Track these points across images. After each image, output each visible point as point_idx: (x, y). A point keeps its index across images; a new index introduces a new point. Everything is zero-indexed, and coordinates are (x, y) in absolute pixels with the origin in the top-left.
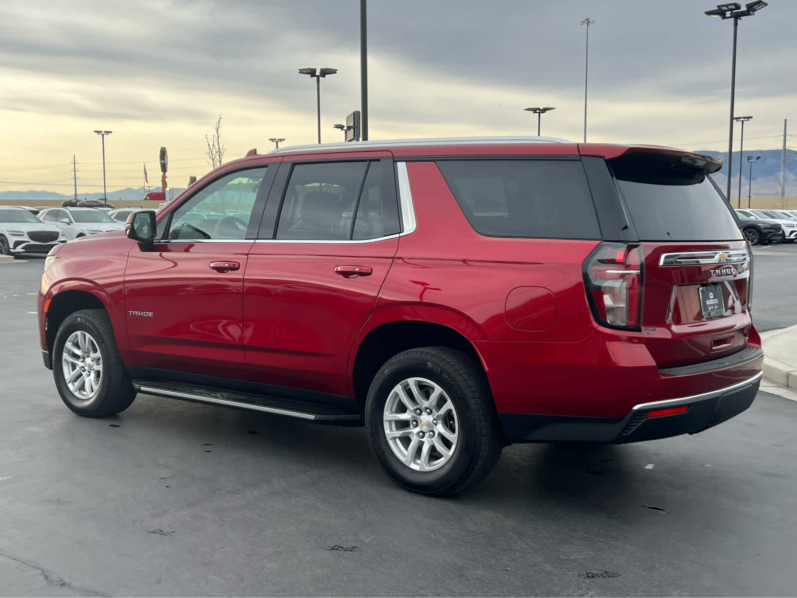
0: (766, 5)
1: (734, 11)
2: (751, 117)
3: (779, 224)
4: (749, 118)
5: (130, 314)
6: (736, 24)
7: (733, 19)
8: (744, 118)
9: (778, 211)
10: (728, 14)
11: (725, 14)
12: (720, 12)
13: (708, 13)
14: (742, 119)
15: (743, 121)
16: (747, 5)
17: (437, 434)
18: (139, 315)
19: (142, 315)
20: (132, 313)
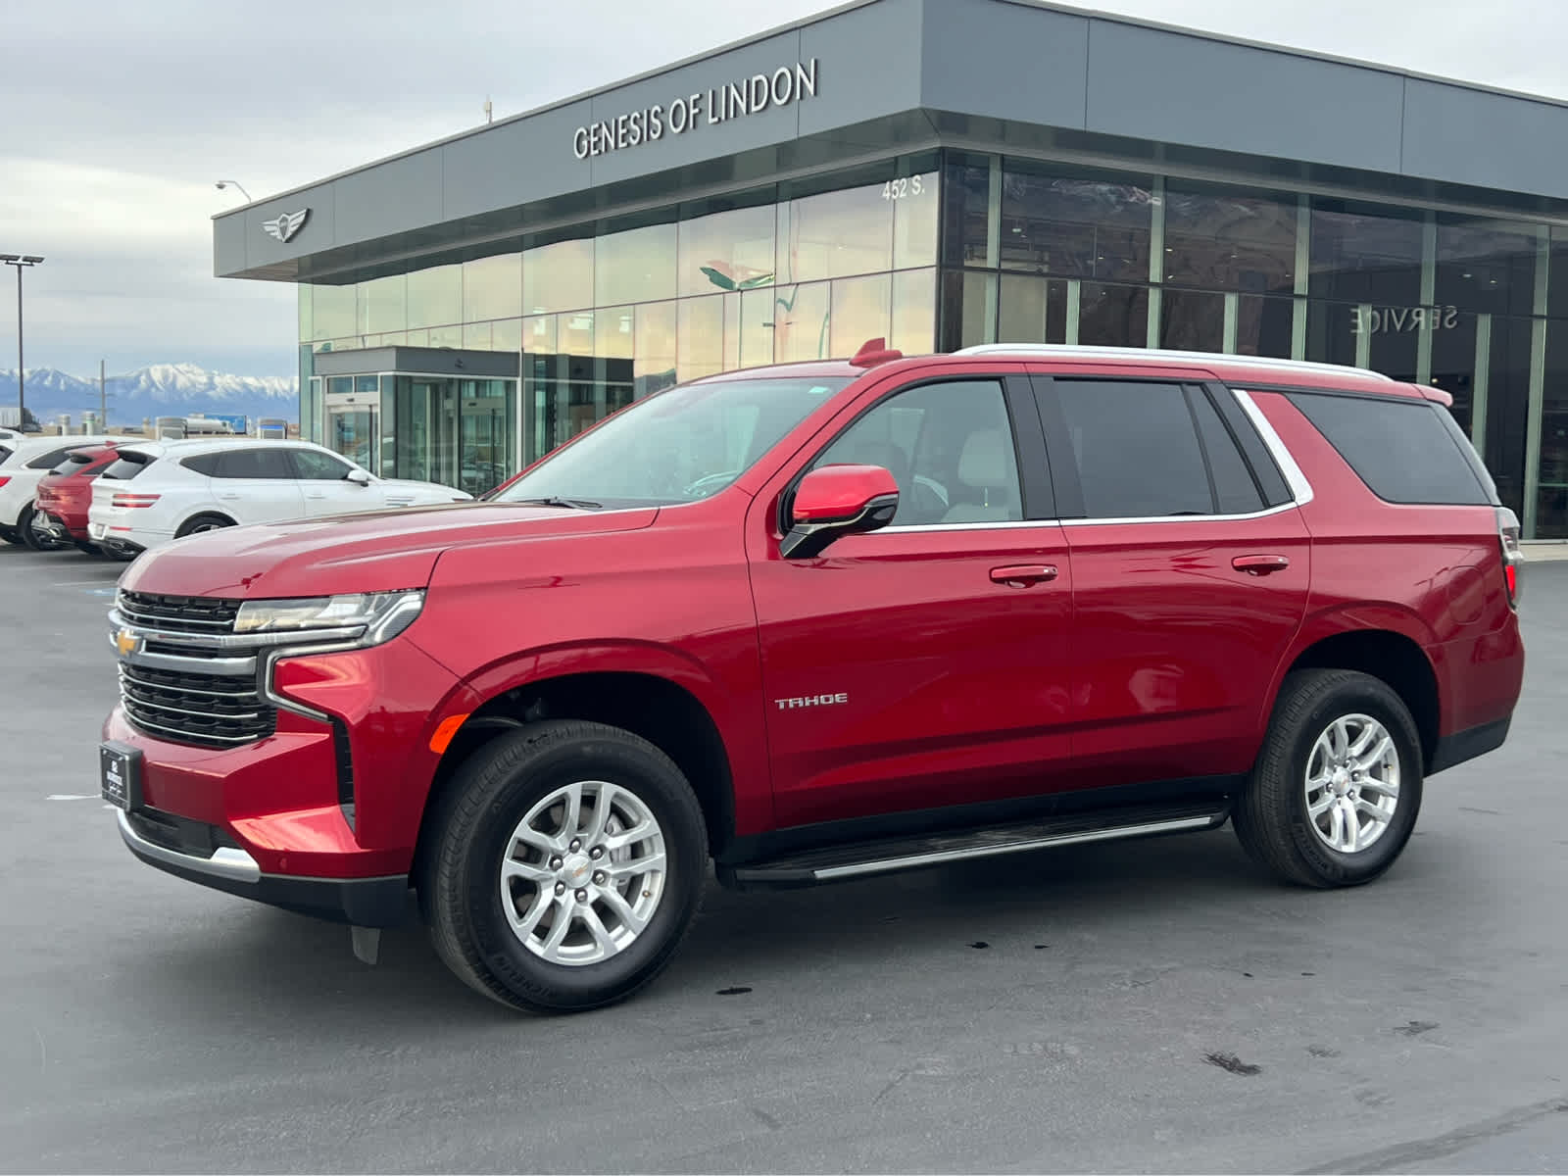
5: (782, 706)
17: (1357, 794)
18: (807, 704)
19: (816, 703)
20: (787, 704)
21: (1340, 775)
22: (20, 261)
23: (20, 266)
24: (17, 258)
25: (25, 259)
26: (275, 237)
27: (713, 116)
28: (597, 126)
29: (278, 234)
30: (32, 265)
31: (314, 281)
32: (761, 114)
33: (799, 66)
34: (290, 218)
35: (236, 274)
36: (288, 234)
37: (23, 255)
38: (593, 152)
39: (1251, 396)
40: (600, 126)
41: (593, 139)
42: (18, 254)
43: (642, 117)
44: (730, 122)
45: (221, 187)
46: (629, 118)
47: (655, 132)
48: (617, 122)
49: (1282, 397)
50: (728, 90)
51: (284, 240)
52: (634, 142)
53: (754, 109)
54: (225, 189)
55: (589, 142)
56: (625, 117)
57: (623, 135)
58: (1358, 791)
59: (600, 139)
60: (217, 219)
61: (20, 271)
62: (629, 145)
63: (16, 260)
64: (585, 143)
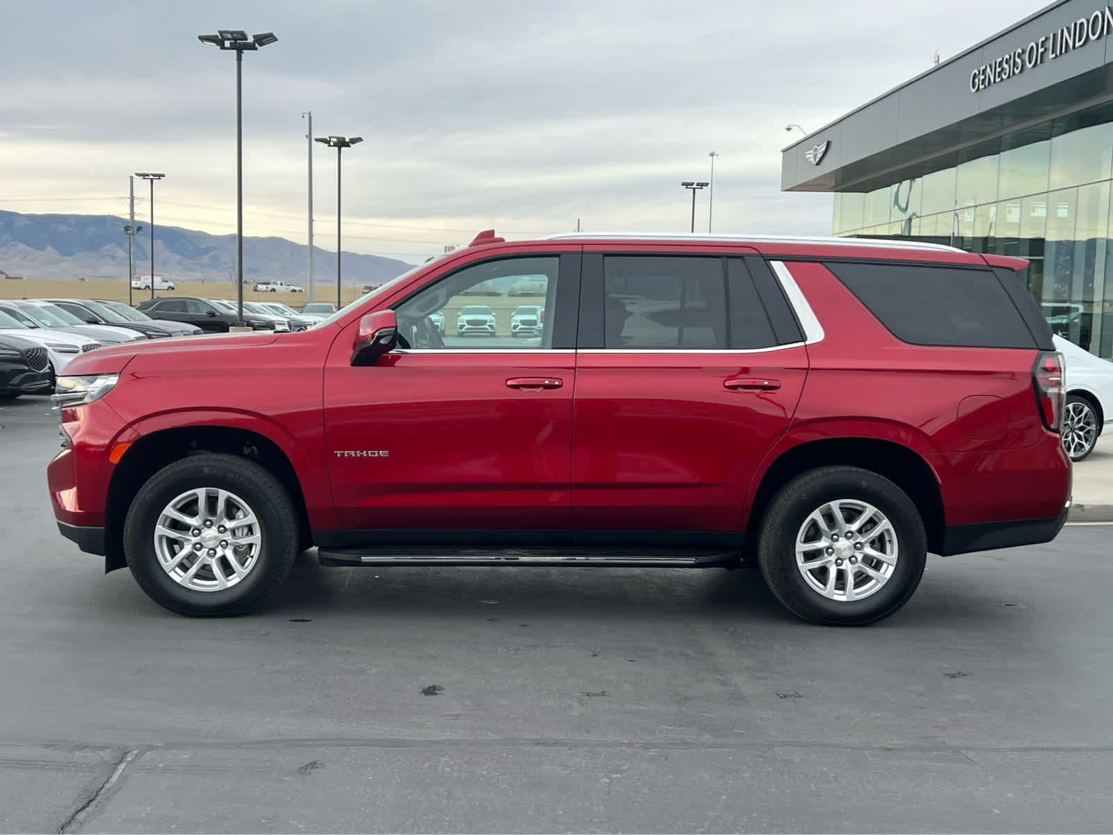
0: (276, 40)
1: (238, 41)
2: (163, 176)
3: (272, 321)
4: (160, 176)
6: (239, 59)
7: (235, 52)
8: (153, 175)
9: (258, 304)
10: (227, 44)
11: (224, 44)
12: (219, 41)
13: (202, 38)
14: (151, 177)
15: (152, 180)
16: (254, 36)
17: (860, 559)
18: (358, 455)
19: (365, 455)
20: (343, 454)
21: (843, 543)
22: (694, 186)
23: (694, 189)
24: (693, 184)
25: (698, 185)
26: (810, 162)
27: (1053, 53)
28: (984, 67)
29: (812, 160)
30: (702, 188)
31: (843, 191)
32: (1083, 48)
33: (1107, 9)
34: (819, 148)
35: (794, 187)
36: (817, 160)
37: (696, 182)
38: (982, 87)
39: (786, 265)
40: (986, 67)
41: (982, 77)
42: (692, 182)
43: (1010, 58)
44: (1063, 56)
45: (789, 129)
46: (1003, 59)
47: (1017, 68)
48: (996, 63)
49: (821, 266)
50: (1062, 31)
51: (815, 163)
52: (1005, 77)
53: (1077, 45)
54: (792, 130)
55: (979, 80)
56: (1000, 59)
57: (999, 73)
58: (860, 557)
59: (985, 77)
60: (784, 151)
61: (694, 193)
62: (1002, 80)
63: (692, 185)
64: (977, 80)
